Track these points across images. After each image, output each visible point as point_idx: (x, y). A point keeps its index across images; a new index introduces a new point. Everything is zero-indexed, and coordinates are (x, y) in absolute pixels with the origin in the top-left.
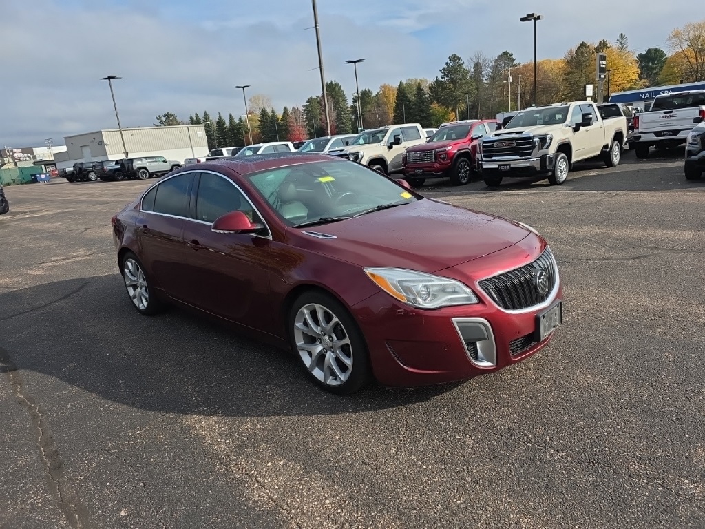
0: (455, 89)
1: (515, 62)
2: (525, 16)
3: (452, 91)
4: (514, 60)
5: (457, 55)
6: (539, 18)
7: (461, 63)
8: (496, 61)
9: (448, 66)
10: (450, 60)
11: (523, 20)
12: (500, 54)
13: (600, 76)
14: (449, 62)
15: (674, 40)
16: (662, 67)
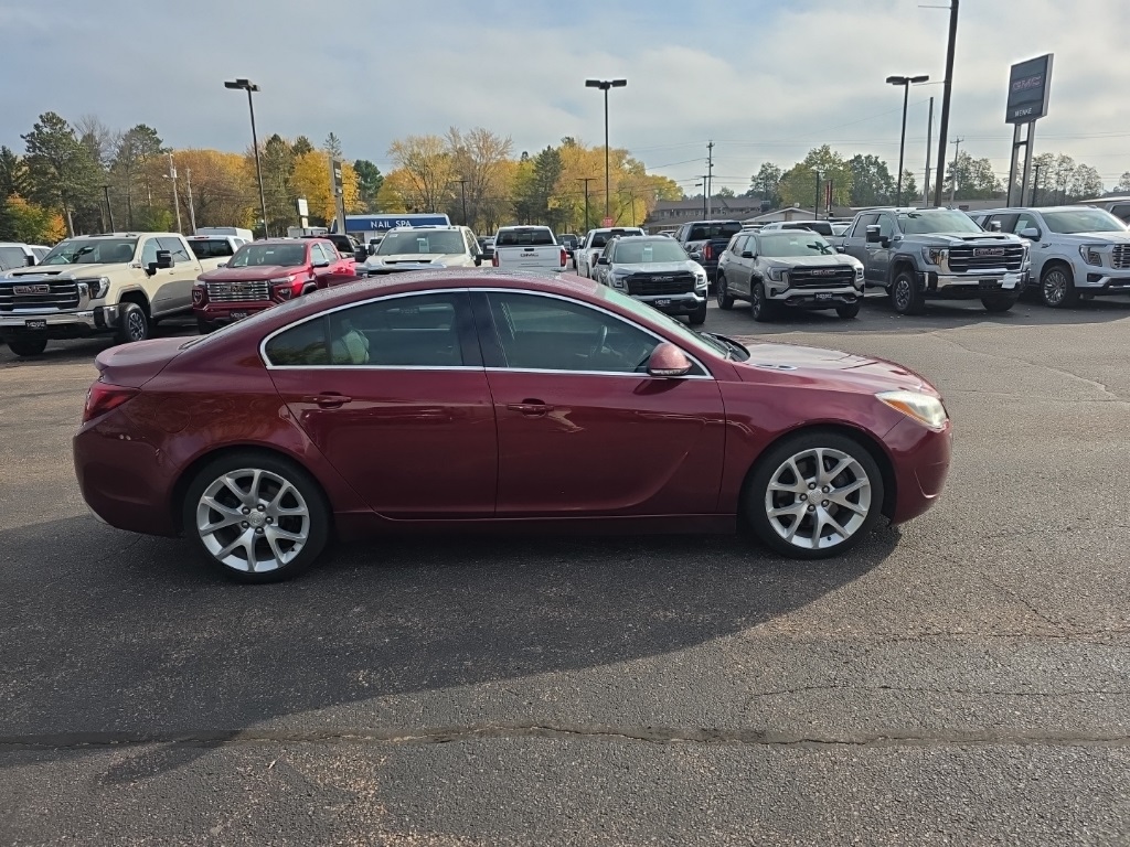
0: (61, 175)
1: (162, 146)
2: (235, 81)
3: (54, 177)
4: (159, 142)
5: (58, 115)
6: (255, 88)
7: (68, 130)
8: (127, 138)
9: (40, 132)
10: (43, 121)
11: (228, 85)
12: (134, 127)
13: (337, 190)
14: (41, 124)
15: (396, 154)
16: (378, 187)
